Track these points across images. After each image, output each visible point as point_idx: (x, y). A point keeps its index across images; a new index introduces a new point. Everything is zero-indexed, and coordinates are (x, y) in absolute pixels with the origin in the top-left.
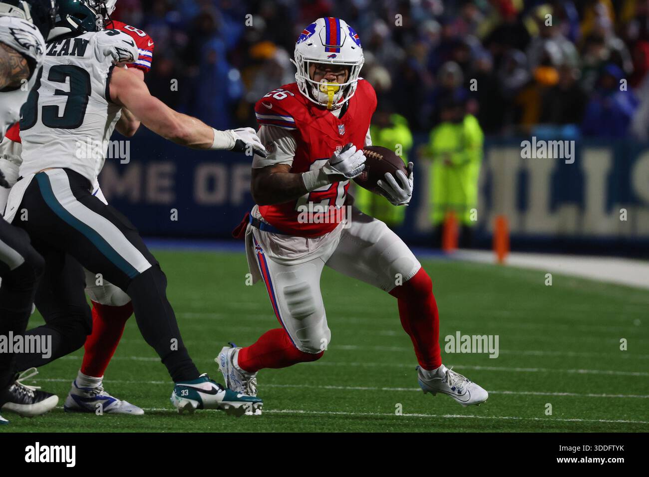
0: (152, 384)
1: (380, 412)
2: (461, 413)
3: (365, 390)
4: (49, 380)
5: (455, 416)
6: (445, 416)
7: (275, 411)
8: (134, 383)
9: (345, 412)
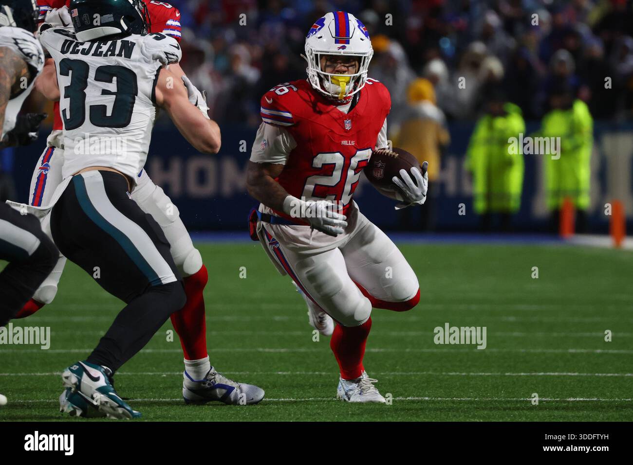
0: (279, 375)
1: (504, 397)
2: (584, 396)
3: (489, 376)
4: (178, 373)
5: (578, 399)
6: (568, 400)
7: (401, 398)
8: (261, 375)
9: (469, 397)
